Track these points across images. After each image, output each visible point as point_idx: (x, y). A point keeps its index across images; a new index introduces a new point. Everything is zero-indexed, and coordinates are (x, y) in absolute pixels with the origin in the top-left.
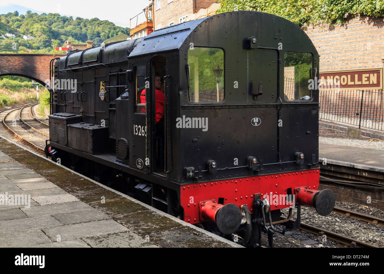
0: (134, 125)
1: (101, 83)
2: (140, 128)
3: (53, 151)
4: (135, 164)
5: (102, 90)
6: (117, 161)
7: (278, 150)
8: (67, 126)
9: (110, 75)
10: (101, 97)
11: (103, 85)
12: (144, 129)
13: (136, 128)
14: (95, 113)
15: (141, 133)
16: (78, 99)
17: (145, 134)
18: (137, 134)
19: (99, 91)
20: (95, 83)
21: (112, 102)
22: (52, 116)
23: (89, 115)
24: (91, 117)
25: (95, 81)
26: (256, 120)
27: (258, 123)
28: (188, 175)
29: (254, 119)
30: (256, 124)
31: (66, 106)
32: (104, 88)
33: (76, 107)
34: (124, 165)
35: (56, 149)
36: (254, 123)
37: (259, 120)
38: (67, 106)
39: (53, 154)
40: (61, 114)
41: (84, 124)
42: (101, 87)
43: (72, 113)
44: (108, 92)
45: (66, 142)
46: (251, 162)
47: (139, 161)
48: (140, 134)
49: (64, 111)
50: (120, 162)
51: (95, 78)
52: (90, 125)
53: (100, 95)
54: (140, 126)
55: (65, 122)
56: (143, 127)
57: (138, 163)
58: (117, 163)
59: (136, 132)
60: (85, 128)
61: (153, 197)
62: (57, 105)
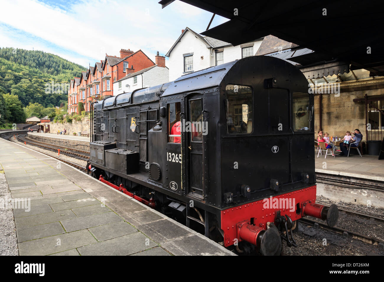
0: (168, 153)
1: (132, 118)
2: (173, 155)
3: (93, 168)
4: (168, 186)
5: (133, 124)
6: (149, 181)
7: (290, 173)
8: (105, 151)
9: (140, 112)
10: (132, 129)
11: (133, 120)
12: (178, 156)
13: (169, 155)
14: (127, 141)
15: (175, 160)
16: (112, 131)
17: (179, 161)
18: (170, 160)
19: (130, 125)
20: (127, 119)
21: (142, 133)
22: (92, 143)
23: (122, 143)
24: (123, 144)
25: (127, 118)
26: (275, 148)
27: (277, 150)
28: (228, 200)
29: (274, 147)
30: (275, 151)
31: (102, 136)
32: (135, 122)
33: (111, 137)
34: (157, 185)
35: (95, 168)
36: (274, 151)
37: (277, 147)
38: (104, 136)
39: (93, 171)
40: (99, 142)
41: (117, 149)
42: (132, 122)
43: (107, 141)
44: (139, 125)
45: (104, 163)
46: (274, 184)
47: (173, 184)
48: (173, 161)
49: (101, 139)
50: (152, 182)
51: (127, 115)
52: (123, 151)
53: (131, 128)
54: (173, 154)
55: (103, 148)
56: (177, 155)
57: (172, 185)
58: (150, 183)
59: (169, 158)
60: (120, 153)
61: (188, 216)
62: (95, 135)
